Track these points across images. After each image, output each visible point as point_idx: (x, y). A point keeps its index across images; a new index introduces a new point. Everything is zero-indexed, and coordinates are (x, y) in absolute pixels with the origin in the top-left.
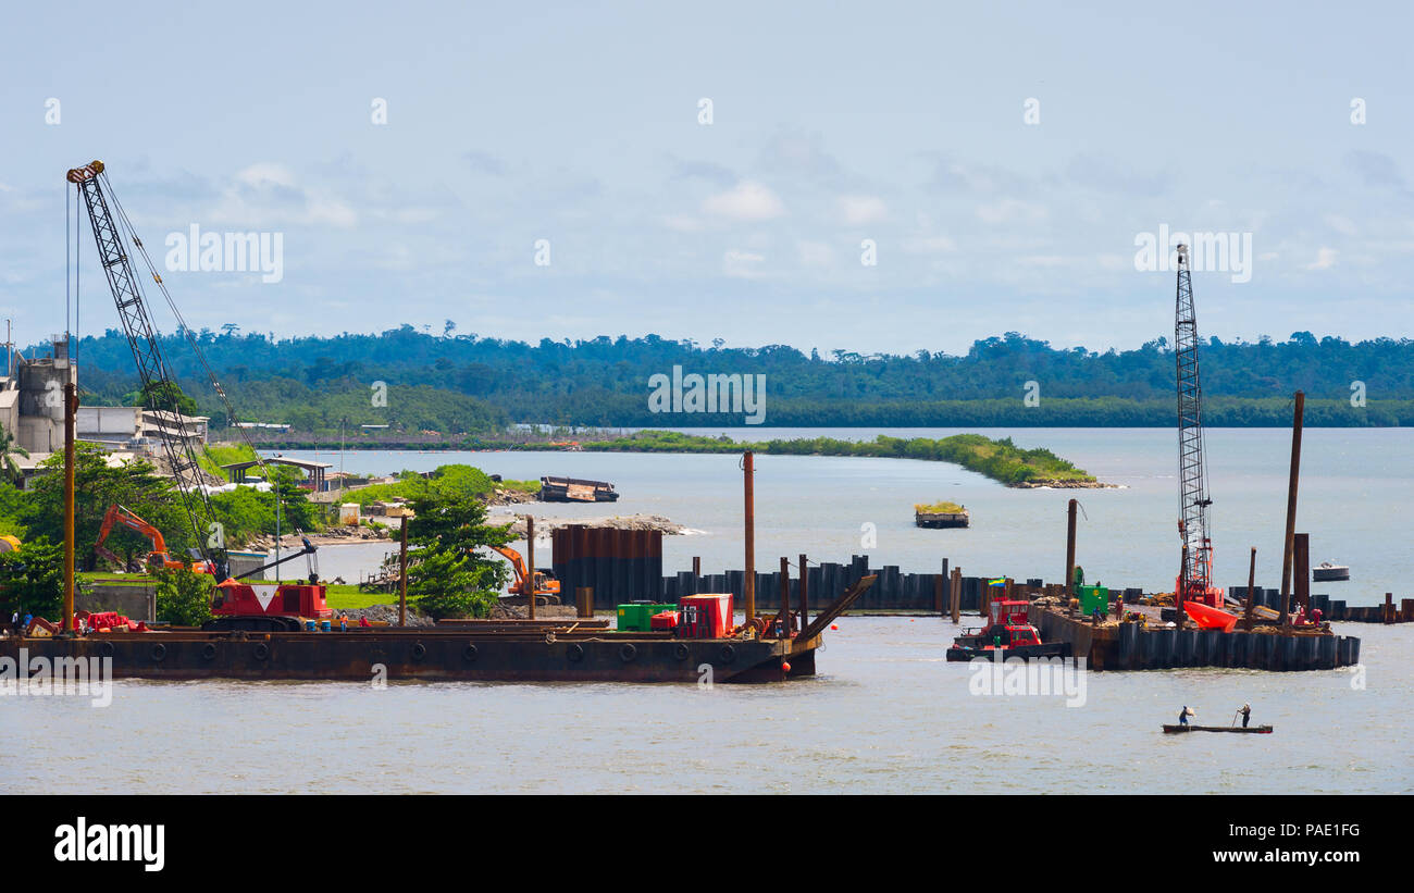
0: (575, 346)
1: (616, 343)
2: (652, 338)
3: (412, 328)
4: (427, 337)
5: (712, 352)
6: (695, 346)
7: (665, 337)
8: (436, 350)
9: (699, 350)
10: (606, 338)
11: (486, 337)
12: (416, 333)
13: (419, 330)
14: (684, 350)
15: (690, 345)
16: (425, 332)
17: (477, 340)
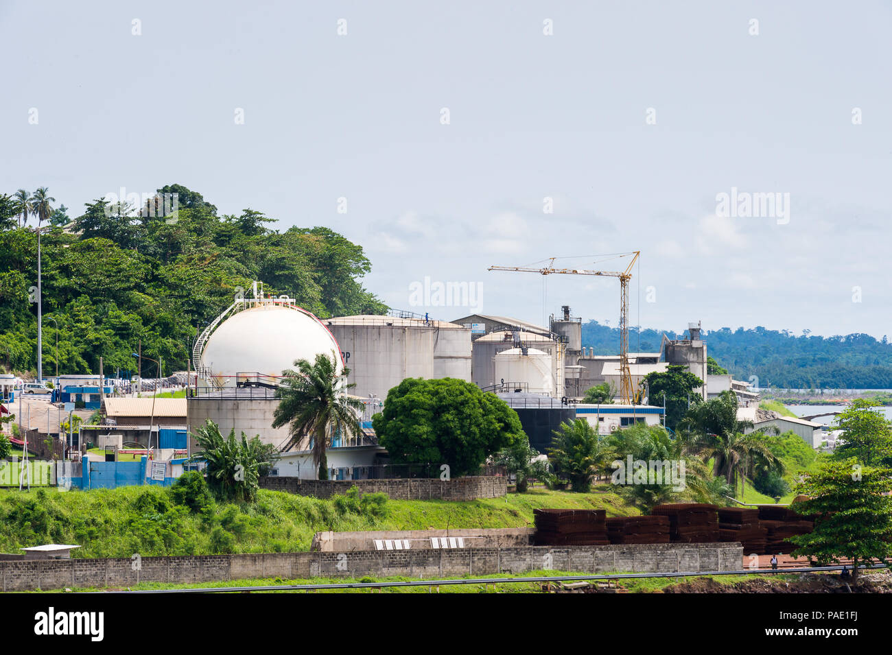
0: (707, 335)
1: (736, 332)
2: (759, 328)
3: (597, 322)
4: (607, 328)
5: (803, 339)
6: (790, 335)
7: (769, 328)
8: (615, 337)
9: (793, 337)
10: (728, 329)
11: (647, 328)
12: (599, 325)
13: (602, 323)
14: (783, 337)
15: (787, 334)
16: (606, 325)
17: (641, 330)
